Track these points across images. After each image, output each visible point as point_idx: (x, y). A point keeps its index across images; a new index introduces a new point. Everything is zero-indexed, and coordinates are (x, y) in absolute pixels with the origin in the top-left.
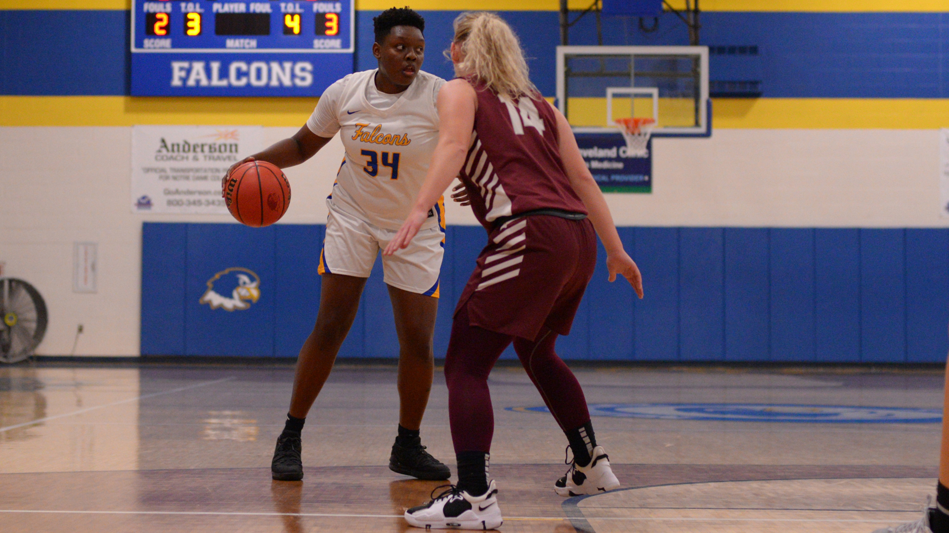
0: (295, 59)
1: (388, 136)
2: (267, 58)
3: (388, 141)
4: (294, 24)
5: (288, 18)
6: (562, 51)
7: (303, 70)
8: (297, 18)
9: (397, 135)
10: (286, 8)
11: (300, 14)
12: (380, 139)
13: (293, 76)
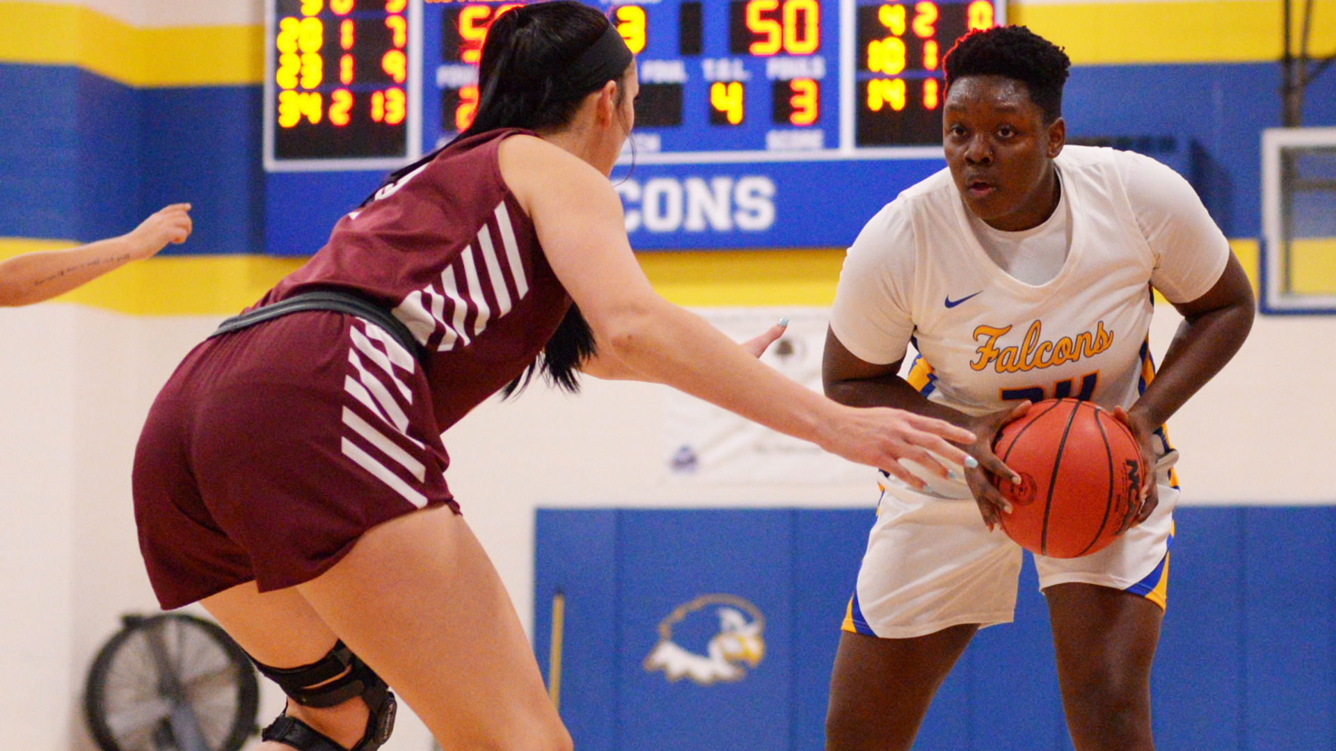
0: (736, 172)
1: (1063, 343)
2: (680, 173)
3: (1067, 355)
4: (729, 102)
5: (718, 91)
6: (1275, 141)
7: (754, 194)
8: (736, 90)
9: (1082, 335)
10: (715, 70)
11: (743, 84)
12: (1047, 356)
13: (734, 208)
